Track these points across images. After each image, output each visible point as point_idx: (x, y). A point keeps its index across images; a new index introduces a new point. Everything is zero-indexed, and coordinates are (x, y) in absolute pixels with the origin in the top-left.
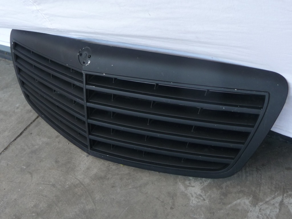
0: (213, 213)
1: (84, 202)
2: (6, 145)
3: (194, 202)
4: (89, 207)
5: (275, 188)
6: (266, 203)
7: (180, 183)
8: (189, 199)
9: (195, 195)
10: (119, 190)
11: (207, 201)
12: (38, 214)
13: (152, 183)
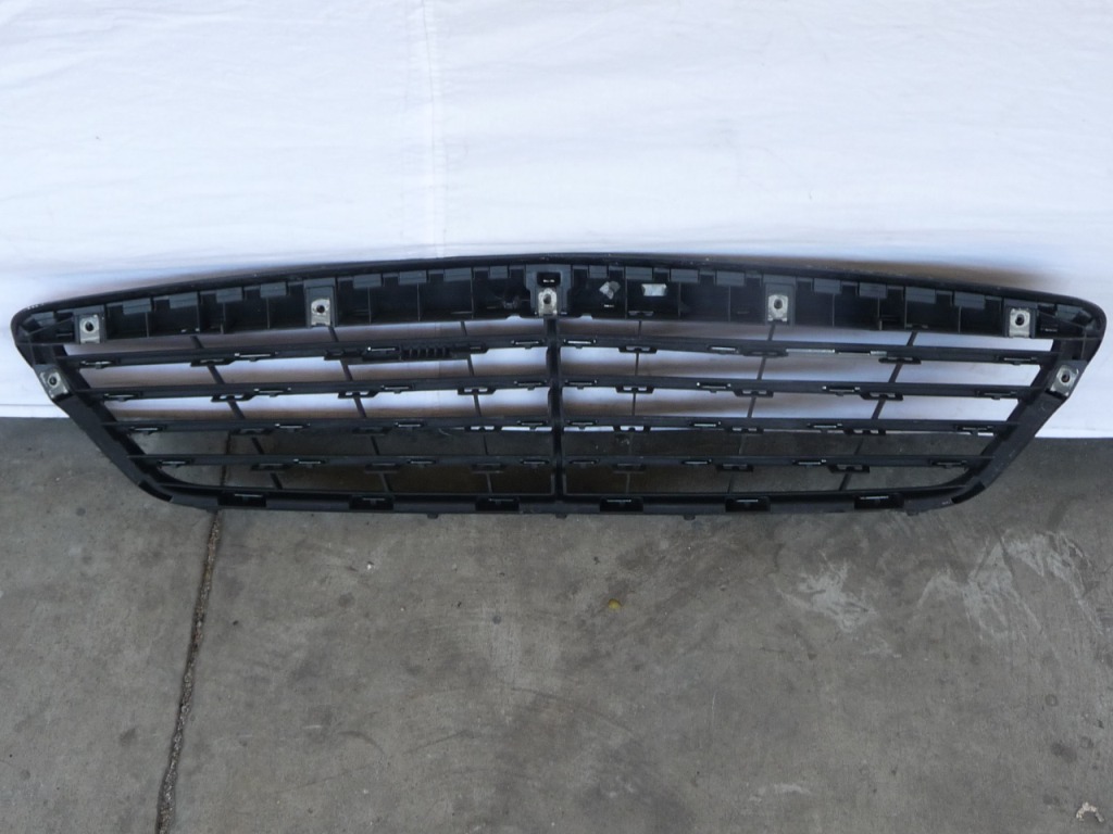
0: (902, 629)
3: (848, 623)
6: (981, 567)
7: (788, 596)
8: (835, 622)
9: (839, 609)
11: (872, 611)
12: (489, 822)
13: (726, 620)
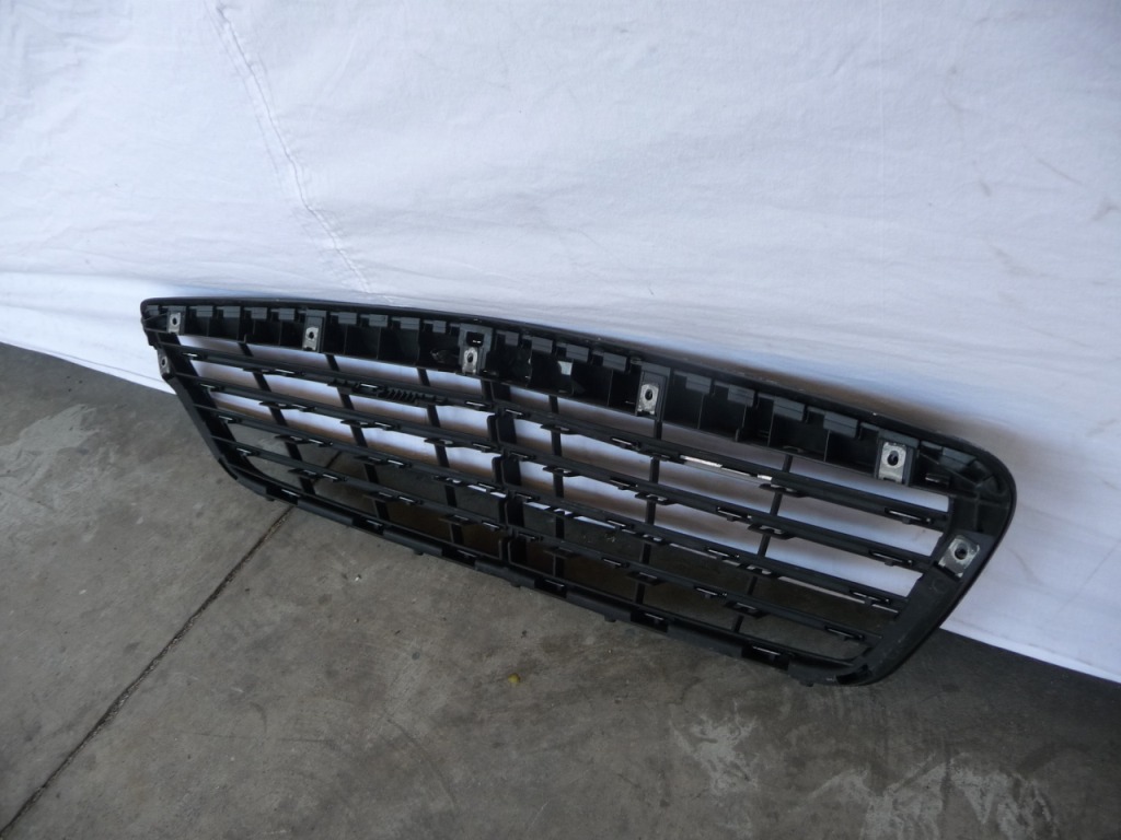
0: (776, 816)
1: (423, 790)
2: (178, 624)
3: (721, 785)
4: (438, 805)
5: (925, 741)
6: (908, 783)
7: (676, 733)
8: (708, 778)
9: (720, 766)
10: (514, 755)
11: (754, 783)
12: (294, 830)
13: (603, 733)
